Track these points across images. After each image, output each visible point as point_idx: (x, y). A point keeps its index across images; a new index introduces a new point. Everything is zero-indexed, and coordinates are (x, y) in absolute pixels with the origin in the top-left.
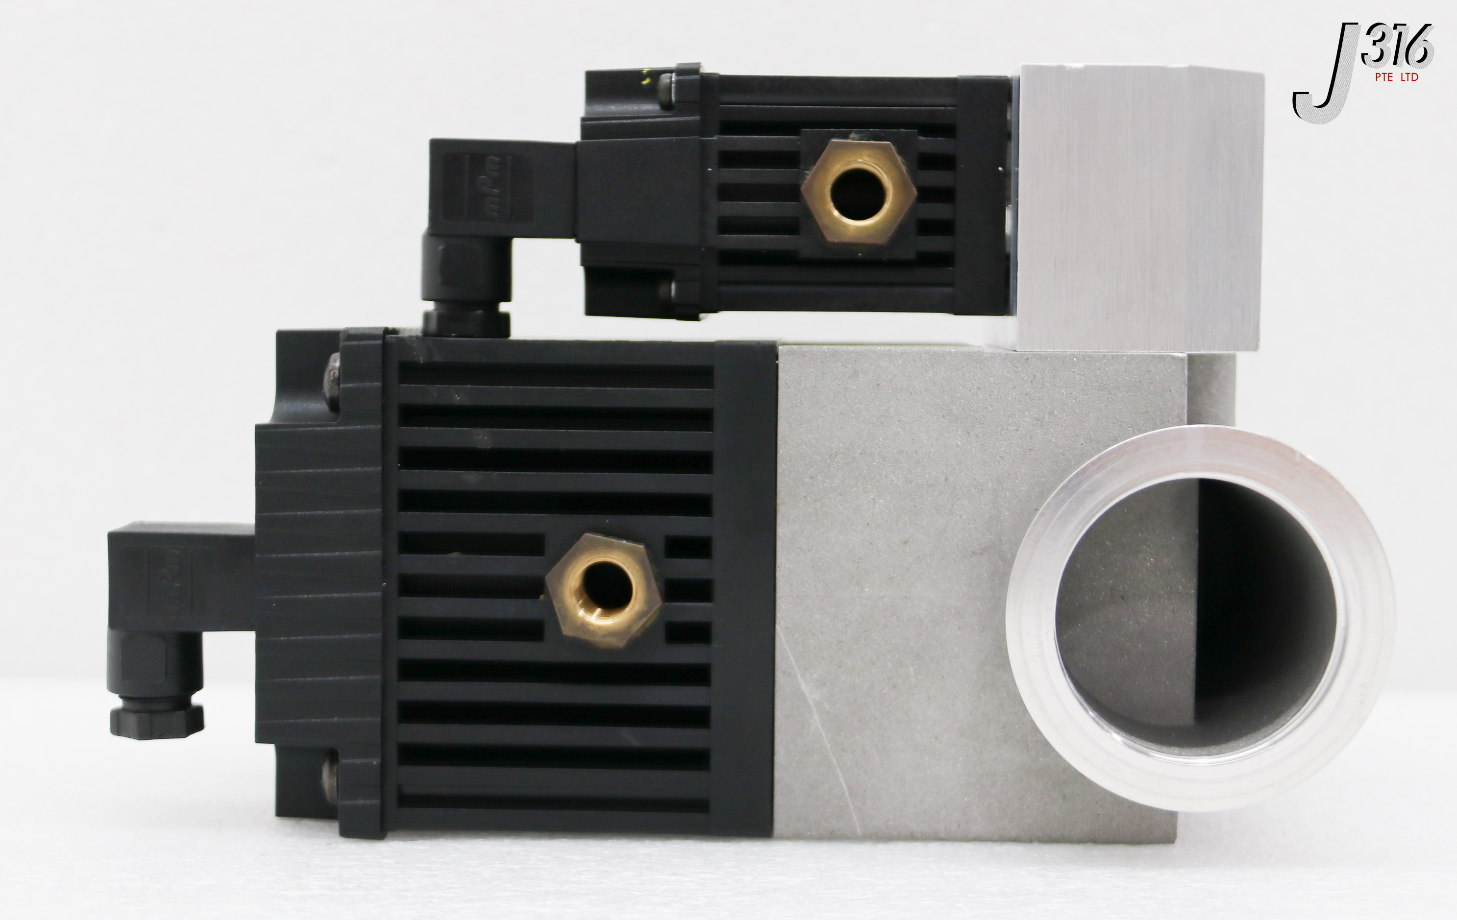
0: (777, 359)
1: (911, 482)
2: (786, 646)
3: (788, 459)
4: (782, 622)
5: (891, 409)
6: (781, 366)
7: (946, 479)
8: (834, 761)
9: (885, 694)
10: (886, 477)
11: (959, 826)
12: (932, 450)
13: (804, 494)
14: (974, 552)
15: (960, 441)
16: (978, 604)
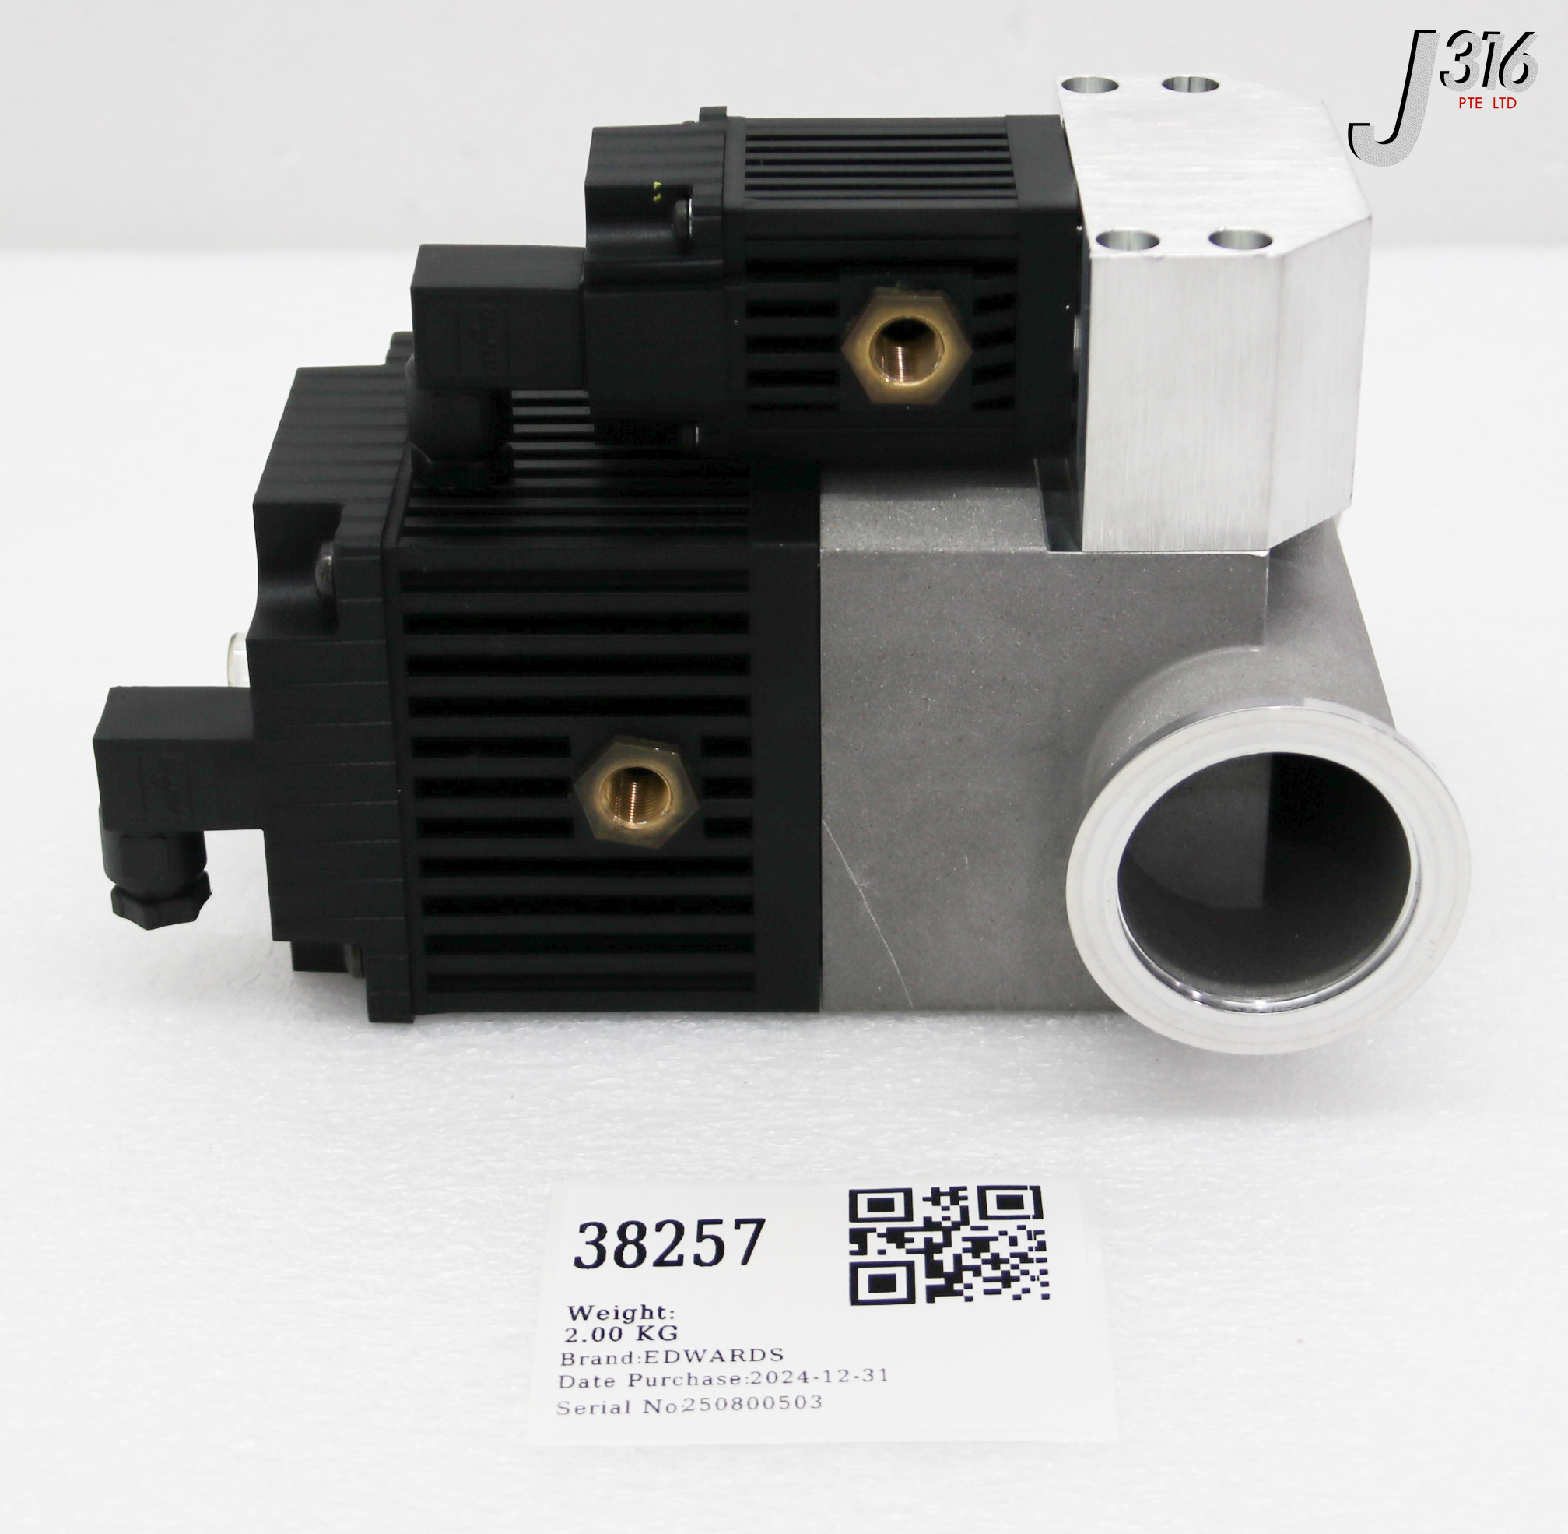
0: (819, 561)
1: (966, 683)
2: (833, 839)
3: (832, 661)
4: (828, 816)
5: (945, 611)
6: (822, 570)
7: (1004, 679)
8: (885, 942)
9: (938, 881)
10: (939, 677)
11: (1015, 999)
12: (990, 651)
13: (850, 695)
14: (1033, 748)
15: (1020, 641)
16: (1037, 797)
